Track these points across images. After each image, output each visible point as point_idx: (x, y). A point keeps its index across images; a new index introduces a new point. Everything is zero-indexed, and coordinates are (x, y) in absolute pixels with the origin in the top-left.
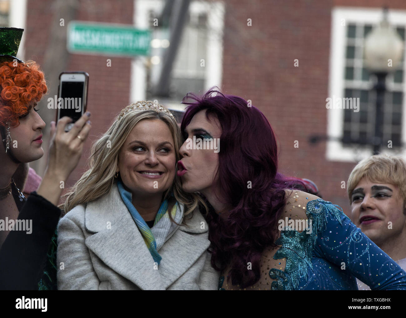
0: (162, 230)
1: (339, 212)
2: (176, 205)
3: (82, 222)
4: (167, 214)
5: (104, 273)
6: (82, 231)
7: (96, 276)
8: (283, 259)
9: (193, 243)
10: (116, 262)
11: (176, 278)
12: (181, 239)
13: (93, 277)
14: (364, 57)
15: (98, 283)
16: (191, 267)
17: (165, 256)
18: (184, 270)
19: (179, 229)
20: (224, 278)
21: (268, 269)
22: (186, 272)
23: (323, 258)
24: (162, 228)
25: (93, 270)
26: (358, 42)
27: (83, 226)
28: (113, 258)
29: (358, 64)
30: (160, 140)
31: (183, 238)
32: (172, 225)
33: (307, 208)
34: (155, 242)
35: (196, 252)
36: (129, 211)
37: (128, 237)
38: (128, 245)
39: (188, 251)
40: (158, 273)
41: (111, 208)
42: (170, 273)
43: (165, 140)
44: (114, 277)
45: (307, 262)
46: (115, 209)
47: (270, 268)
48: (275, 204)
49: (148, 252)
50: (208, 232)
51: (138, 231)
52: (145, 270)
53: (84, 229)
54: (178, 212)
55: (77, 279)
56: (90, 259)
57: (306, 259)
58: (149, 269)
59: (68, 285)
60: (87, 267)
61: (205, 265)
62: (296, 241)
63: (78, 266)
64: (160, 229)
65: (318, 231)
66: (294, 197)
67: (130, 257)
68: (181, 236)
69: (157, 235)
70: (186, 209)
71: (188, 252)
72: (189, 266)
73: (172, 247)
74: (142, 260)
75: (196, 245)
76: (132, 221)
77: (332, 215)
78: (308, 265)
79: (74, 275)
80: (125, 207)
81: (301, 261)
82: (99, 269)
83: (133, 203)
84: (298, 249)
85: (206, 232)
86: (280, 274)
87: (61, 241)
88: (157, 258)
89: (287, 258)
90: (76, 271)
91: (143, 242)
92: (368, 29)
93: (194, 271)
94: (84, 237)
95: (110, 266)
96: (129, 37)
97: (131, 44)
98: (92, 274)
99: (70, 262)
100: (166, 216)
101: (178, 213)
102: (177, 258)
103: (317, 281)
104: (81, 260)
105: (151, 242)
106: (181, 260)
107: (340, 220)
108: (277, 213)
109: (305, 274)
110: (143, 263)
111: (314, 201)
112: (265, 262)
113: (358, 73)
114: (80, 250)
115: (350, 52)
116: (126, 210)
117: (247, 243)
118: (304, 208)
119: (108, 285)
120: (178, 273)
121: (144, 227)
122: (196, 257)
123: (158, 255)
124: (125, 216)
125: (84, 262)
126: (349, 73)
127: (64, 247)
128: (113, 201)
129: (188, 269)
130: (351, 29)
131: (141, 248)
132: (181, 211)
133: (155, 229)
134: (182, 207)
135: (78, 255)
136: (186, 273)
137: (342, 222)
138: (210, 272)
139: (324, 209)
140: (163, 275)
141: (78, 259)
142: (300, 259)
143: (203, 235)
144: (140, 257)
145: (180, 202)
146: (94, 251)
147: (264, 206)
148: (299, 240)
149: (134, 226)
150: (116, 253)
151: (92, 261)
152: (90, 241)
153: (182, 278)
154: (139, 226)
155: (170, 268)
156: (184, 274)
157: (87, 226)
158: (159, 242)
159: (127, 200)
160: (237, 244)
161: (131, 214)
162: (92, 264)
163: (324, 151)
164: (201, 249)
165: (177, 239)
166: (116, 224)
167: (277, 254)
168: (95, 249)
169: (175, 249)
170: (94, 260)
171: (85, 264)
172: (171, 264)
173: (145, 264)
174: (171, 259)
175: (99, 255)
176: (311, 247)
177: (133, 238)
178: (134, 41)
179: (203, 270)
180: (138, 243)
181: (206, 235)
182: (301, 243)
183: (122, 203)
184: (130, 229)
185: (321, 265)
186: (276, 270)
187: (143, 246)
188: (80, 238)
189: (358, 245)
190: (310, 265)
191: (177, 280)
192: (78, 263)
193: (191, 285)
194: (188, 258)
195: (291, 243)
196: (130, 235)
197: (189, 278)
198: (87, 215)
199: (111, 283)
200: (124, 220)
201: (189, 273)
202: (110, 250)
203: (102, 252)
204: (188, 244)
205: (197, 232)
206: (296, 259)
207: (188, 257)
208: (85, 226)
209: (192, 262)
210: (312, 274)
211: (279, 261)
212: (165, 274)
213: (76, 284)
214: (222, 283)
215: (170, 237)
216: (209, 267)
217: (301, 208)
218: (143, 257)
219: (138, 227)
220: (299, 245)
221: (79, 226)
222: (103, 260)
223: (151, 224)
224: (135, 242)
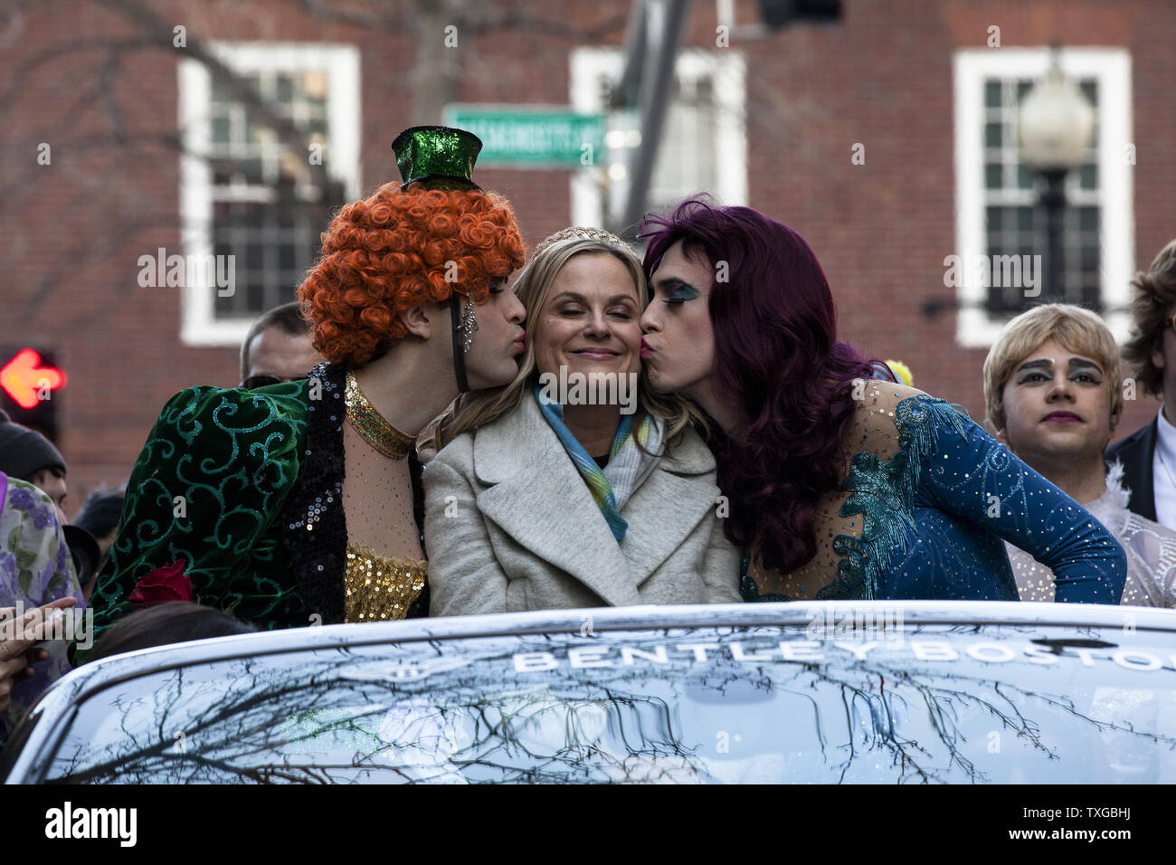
0: (624, 471)
1: (962, 417)
2: (648, 420)
3: (469, 466)
4: (631, 439)
5: (517, 562)
6: (470, 485)
7: (501, 569)
8: (859, 516)
9: (687, 494)
10: (539, 538)
11: (656, 564)
12: (664, 487)
13: (496, 572)
14: (1020, 144)
15: (505, 584)
16: (686, 540)
17: (635, 520)
18: (673, 547)
19: (657, 467)
20: (750, 555)
21: (831, 535)
22: (676, 550)
23: (935, 507)
24: (623, 466)
25: (495, 558)
26: (1007, 114)
27: (470, 474)
28: (531, 531)
29: (1010, 157)
30: (612, 291)
31: (665, 485)
32: (643, 459)
33: (897, 413)
34: (612, 495)
35: (695, 511)
36: (559, 438)
37: (559, 489)
38: (559, 504)
39: (678, 509)
40: (621, 556)
41: (524, 434)
42: (646, 555)
43: (623, 293)
44: (536, 569)
45: (905, 518)
46: (531, 436)
47: (835, 535)
48: (836, 409)
49: (599, 515)
50: (715, 472)
51: (578, 476)
52: (596, 550)
53: (472, 480)
54: (653, 433)
55: (464, 578)
56: (488, 538)
57: (901, 513)
58: (603, 549)
59: (448, 591)
60: (484, 554)
61: (712, 536)
62: (882, 479)
63: (464, 553)
64: (621, 469)
65: (921, 455)
66: (872, 395)
67: (564, 526)
68: (663, 481)
69: (616, 480)
70: (668, 427)
71: (678, 512)
72: (682, 538)
73: (646, 502)
74: (588, 531)
75: (692, 498)
76: (565, 456)
77: (947, 423)
78: (907, 524)
79: (458, 571)
80: (550, 431)
81: (893, 517)
82: (508, 555)
83: (565, 423)
84: (886, 493)
85: (711, 472)
86: (853, 544)
87: (432, 505)
88: (618, 527)
89: (865, 513)
90: (462, 562)
91: (590, 497)
92: (1025, 88)
93: (692, 550)
94: (474, 495)
95: (527, 545)
96: (562, 130)
97: (567, 144)
98: (492, 565)
99: (448, 546)
100: (630, 441)
101: (652, 437)
102: (657, 523)
103: (925, 554)
104: (469, 541)
105: (605, 494)
106: (666, 528)
107: (963, 433)
108: (841, 427)
109: (902, 543)
110: (590, 537)
111: (910, 399)
112: (823, 522)
113: (1010, 174)
114: (466, 521)
115: (993, 134)
116: (553, 437)
117: (788, 485)
118: (891, 414)
119: (525, 586)
120: (661, 554)
121: (590, 467)
122: (694, 521)
123: (620, 519)
124: (551, 447)
125: (476, 544)
126: (993, 176)
127: (437, 518)
128: (526, 421)
129: (681, 545)
130: (993, 91)
131: (585, 509)
132: (658, 431)
133: (610, 470)
134: (660, 426)
135: (463, 531)
136: (676, 553)
137: (968, 435)
138: (723, 548)
139: (930, 413)
140: (632, 559)
141: (463, 539)
142: (889, 513)
143: (707, 477)
144: (583, 527)
145: (656, 417)
146: (494, 519)
147: (814, 413)
148: (885, 476)
149: (571, 466)
150: (538, 521)
151: (493, 541)
152: (486, 501)
153: (668, 563)
154: (579, 466)
155: (645, 545)
156: (671, 555)
157: (478, 474)
158: (620, 493)
159: (554, 417)
160: (768, 489)
161: (563, 444)
162: (491, 546)
163: (952, 331)
164: (704, 504)
165: (655, 488)
166: (535, 464)
167: (845, 506)
168: (496, 515)
169: (653, 507)
170: (495, 537)
171: (479, 547)
172: (646, 537)
173: (595, 538)
174: (646, 528)
175: (505, 526)
176: (910, 488)
177: (570, 489)
178: (572, 138)
179: (710, 546)
180: (580, 498)
181: (713, 477)
182: (890, 481)
183: (544, 423)
184: (563, 473)
185: (934, 521)
186: (845, 538)
187: (590, 505)
188: (467, 498)
189: (1001, 477)
190: (912, 523)
191: (660, 567)
192: (464, 547)
193: (687, 575)
194: (678, 524)
195: (871, 484)
196: (563, 483)
197: (683, 563)
198: (476, 453)
199: (531, 581)
200: (550, 456)
201: (682, 554)
202: (525, 516)
203: (511, 520)
204: (678, 496)
205: (694, 471)
206: (883, 512)
207: (678, 521)
208: (475, 473)
209: (686, 532)
210: (916, 541)
211: (851, 520)
212: (636, 556)
213: (463, 588)
214: (747, 568)
215: (642, 483)
216: (720, 538)
217: (885, 415)
218: (591, 526)
219: (578, 469)
220: (887, 487)
221: (463, 475)
222: (513, 534)
223: (602, 462)
224: (573, 497)
